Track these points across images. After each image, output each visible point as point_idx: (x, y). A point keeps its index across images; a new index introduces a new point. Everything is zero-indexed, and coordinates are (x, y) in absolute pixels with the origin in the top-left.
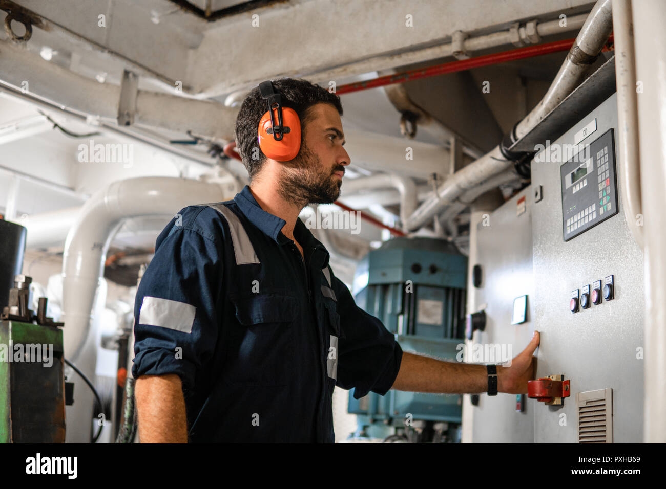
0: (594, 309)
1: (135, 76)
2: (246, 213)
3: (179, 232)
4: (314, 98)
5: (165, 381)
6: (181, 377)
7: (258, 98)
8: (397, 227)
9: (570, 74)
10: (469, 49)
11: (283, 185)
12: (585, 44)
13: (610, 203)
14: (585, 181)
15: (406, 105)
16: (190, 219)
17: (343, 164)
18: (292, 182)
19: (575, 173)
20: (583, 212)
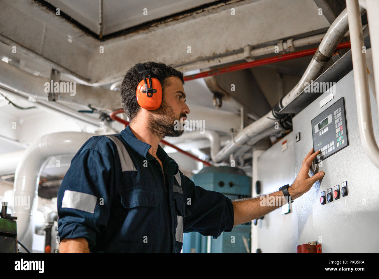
0: (335, 202)
1: (58, 72)
2: (127, 142)
3: (87, 151)
4: (169, 74)
5: (78, 243)
6: (87, 239)
7: (136, 73)
9: (315, 68)
10: (253, 55)
11: (150, 124)
12: (324, 50)
13: (343, 140)
14: (327, 128)
15: (216, 89)
16: (94, 143)
17: (185, 113)
18: (156, 122)
19: (321, 124)
20: (326, 146)
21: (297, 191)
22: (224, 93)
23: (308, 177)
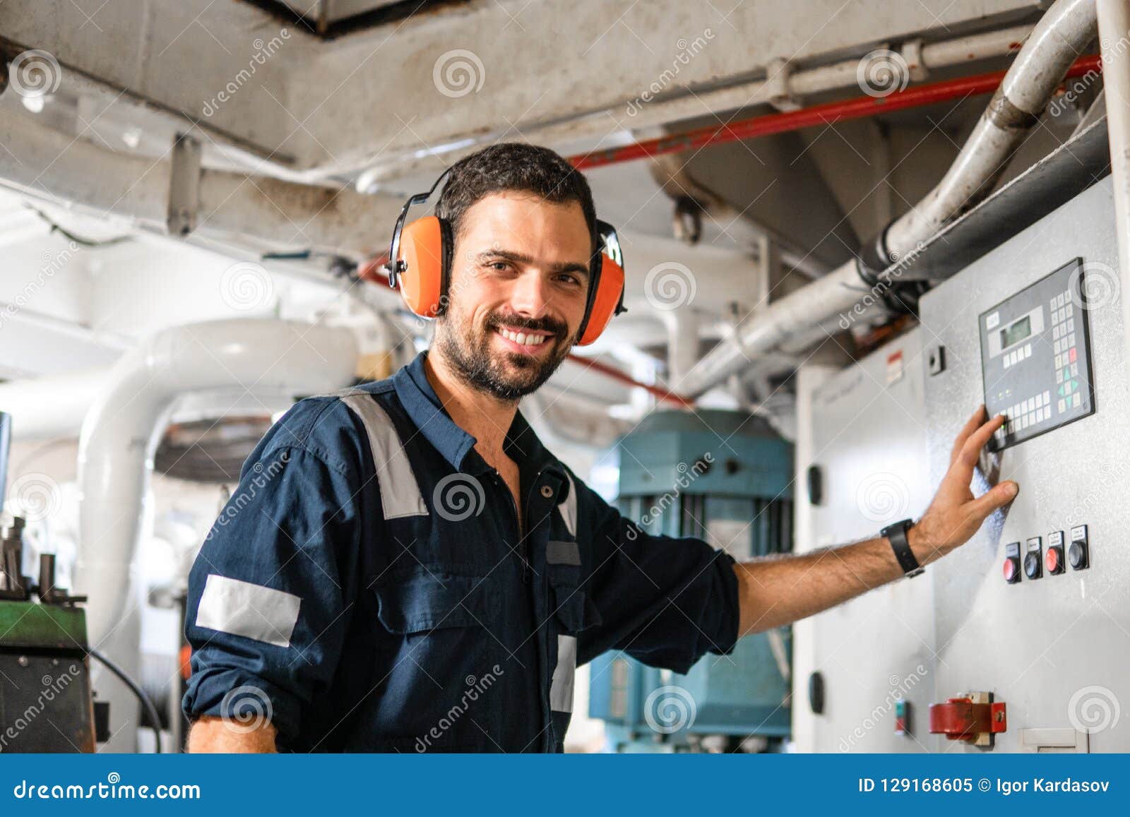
0: (1048, 579)
1: (196, 144)
8: (662, 383)
9: (991, 145)
10: (797, 92)
12: (1020, 94)
13: (1078, 394)
14: (1028, 348)
15: (682, 188)
16: (303, 426)
19: (1008, 331)
20: (1026, 403)
21: (934, 540)
22: (708, 198)
23: (969, 497)
